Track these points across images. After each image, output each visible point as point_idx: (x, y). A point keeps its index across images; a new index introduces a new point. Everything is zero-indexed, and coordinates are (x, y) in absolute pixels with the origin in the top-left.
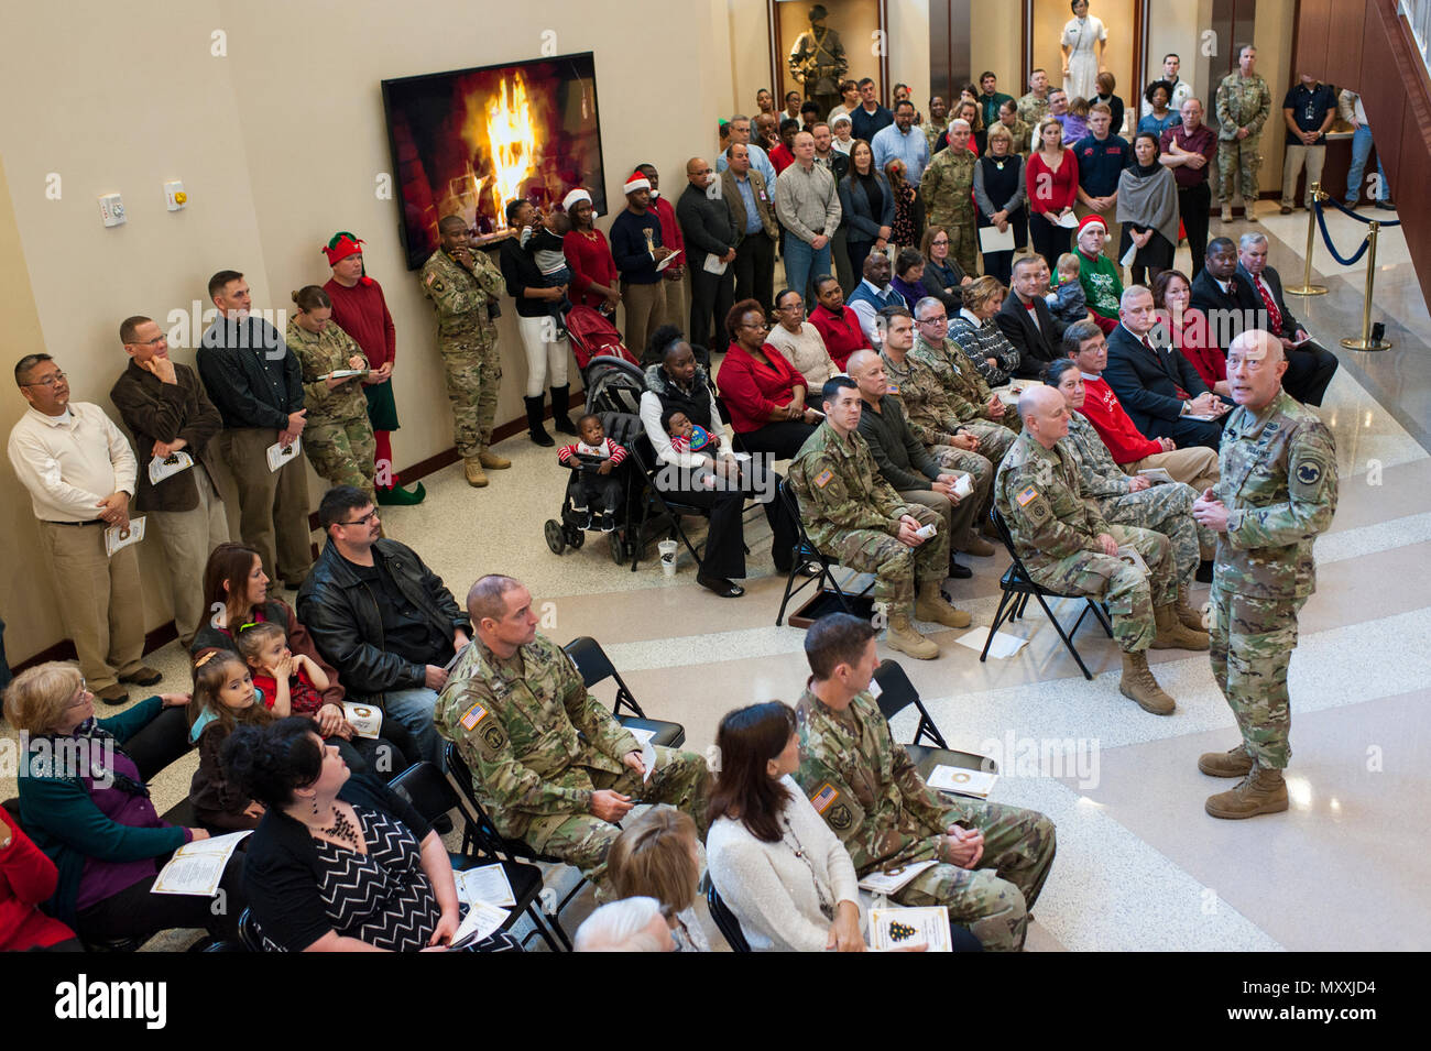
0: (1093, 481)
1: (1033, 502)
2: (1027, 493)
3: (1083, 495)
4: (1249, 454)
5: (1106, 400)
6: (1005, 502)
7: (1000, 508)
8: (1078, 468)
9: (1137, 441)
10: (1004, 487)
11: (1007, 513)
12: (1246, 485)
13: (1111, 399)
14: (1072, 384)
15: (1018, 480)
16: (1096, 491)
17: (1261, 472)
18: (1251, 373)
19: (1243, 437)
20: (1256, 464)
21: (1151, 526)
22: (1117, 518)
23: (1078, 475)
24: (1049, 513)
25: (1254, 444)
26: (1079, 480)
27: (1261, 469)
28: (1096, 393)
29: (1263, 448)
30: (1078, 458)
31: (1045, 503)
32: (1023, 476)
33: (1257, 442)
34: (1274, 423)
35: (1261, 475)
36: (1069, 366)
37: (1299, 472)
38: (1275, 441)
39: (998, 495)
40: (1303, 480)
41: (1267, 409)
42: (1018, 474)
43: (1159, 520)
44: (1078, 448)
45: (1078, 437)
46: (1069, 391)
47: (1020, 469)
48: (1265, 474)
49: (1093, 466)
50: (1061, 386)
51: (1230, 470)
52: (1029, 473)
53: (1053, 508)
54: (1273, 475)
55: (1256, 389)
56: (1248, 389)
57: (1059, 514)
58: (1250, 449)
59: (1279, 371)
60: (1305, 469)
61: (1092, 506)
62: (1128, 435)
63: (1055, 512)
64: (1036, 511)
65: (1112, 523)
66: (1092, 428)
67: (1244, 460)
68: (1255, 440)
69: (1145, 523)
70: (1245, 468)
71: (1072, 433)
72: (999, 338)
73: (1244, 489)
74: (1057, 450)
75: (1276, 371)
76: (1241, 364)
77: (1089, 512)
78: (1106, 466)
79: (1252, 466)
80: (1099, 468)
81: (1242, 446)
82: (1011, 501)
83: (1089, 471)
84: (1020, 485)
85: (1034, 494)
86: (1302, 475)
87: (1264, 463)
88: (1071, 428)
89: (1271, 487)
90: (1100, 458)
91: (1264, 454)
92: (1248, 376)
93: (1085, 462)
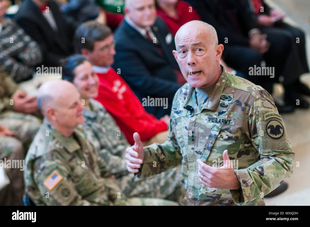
0: (111, 162)
1: (60, 185)
2: (54, 178)
3: (103, 174)
4: (211, 124)
5: (115, 89)
6: (34, 188)
7: (31, 194)
8: (97, 153)
9: (146, 123)
10: (32, 175)
11: (37, 197)
12: (215, 150)
13: (120, 87)
14: (86, 78)
15: (44, 168)
16: (114, 171)
17: (227, 137)
18: (199, 58)
19: (204, 111)
20: (221, 131)
21: (164, 196)
22: (135, 192)
23: (96, 158)
24: (74, 193)
25: (214, 115)
26: (99, 163)
27: (225, 135)
28: (106, 85)
29: (224, 117)
30: (96, 144)
31: (70, 185)
32: (47, 163)
33: (217, 113)
34: (227, 96)
35: (226, 140)
36: (80, 62)
37: (269, 130)
38: (233, 110)
39: (28, 182)
40: (274, 136)
41: (218, 84)
42: (43, 161)
43: (171, 190)
44: (96, 135)
45: (96, 125)
46: (83, 84)
47: (44, 157)
48: (229, 138)
49: (109, 150)
50: (77, 80)
51: (193, 140)
52: (52, 160)
53: (78, 189)
54: (236, 138)
55: (207, 71)
56: (200, 72)
57: (84, 193)
58: (211, 119)
59: (218, 52)
60: (271, 127)
61: (112, 184)
62: (138, 119)
63: (79, 192)
64: (63, 193)
65: (131, 197)
66: (108, 116)
67: (207, 130)
68: (213, 111)
69: (159, 194)
70: (210, 136)
71: (89, 122)
72: (20, 38)
73: (213, 154)
74: (75, 137)
75: (216, 53)
76: (189, 53)
77: (110, 189)
78: (120, 148)
79: (217, 133)
80: (115, 151)
81: (204, 119)
82: (40, 187)
83: (106, 153)
84: (47, 171)
85: (59, 178)
86: (272, 132)
87: (227, 129)
88: (89, 118)
89: (234, 149)
90: (115, 142)
91: (225, 122)
92: (197, 62)
93: (102, 147)
